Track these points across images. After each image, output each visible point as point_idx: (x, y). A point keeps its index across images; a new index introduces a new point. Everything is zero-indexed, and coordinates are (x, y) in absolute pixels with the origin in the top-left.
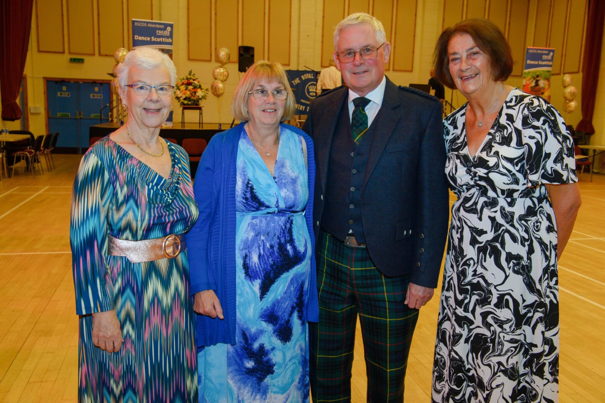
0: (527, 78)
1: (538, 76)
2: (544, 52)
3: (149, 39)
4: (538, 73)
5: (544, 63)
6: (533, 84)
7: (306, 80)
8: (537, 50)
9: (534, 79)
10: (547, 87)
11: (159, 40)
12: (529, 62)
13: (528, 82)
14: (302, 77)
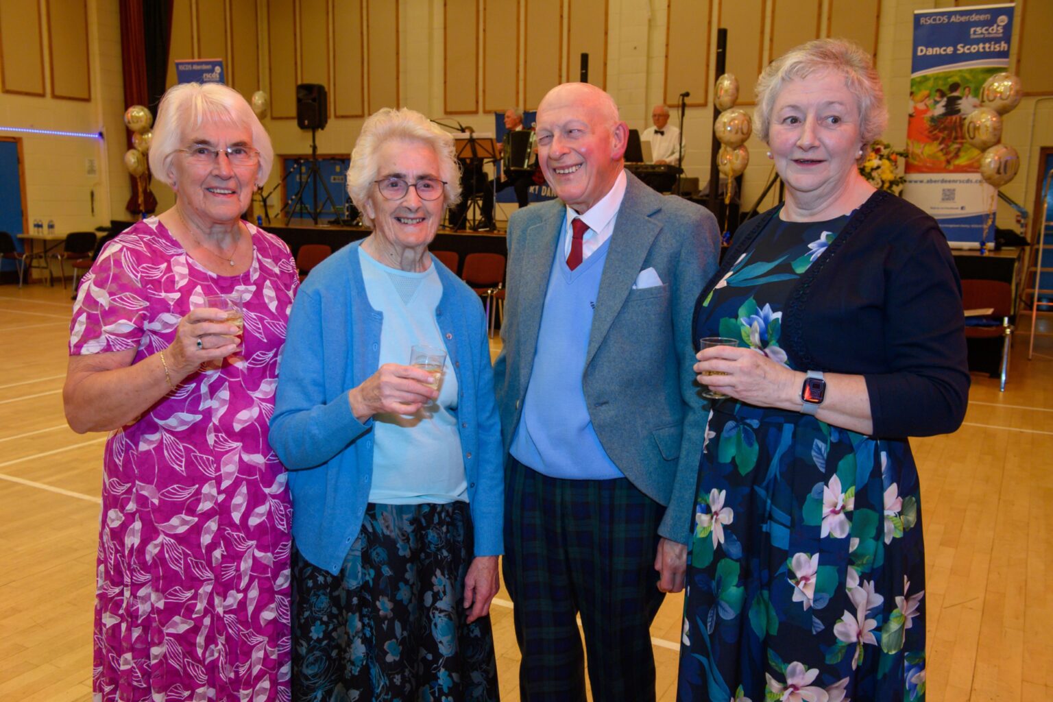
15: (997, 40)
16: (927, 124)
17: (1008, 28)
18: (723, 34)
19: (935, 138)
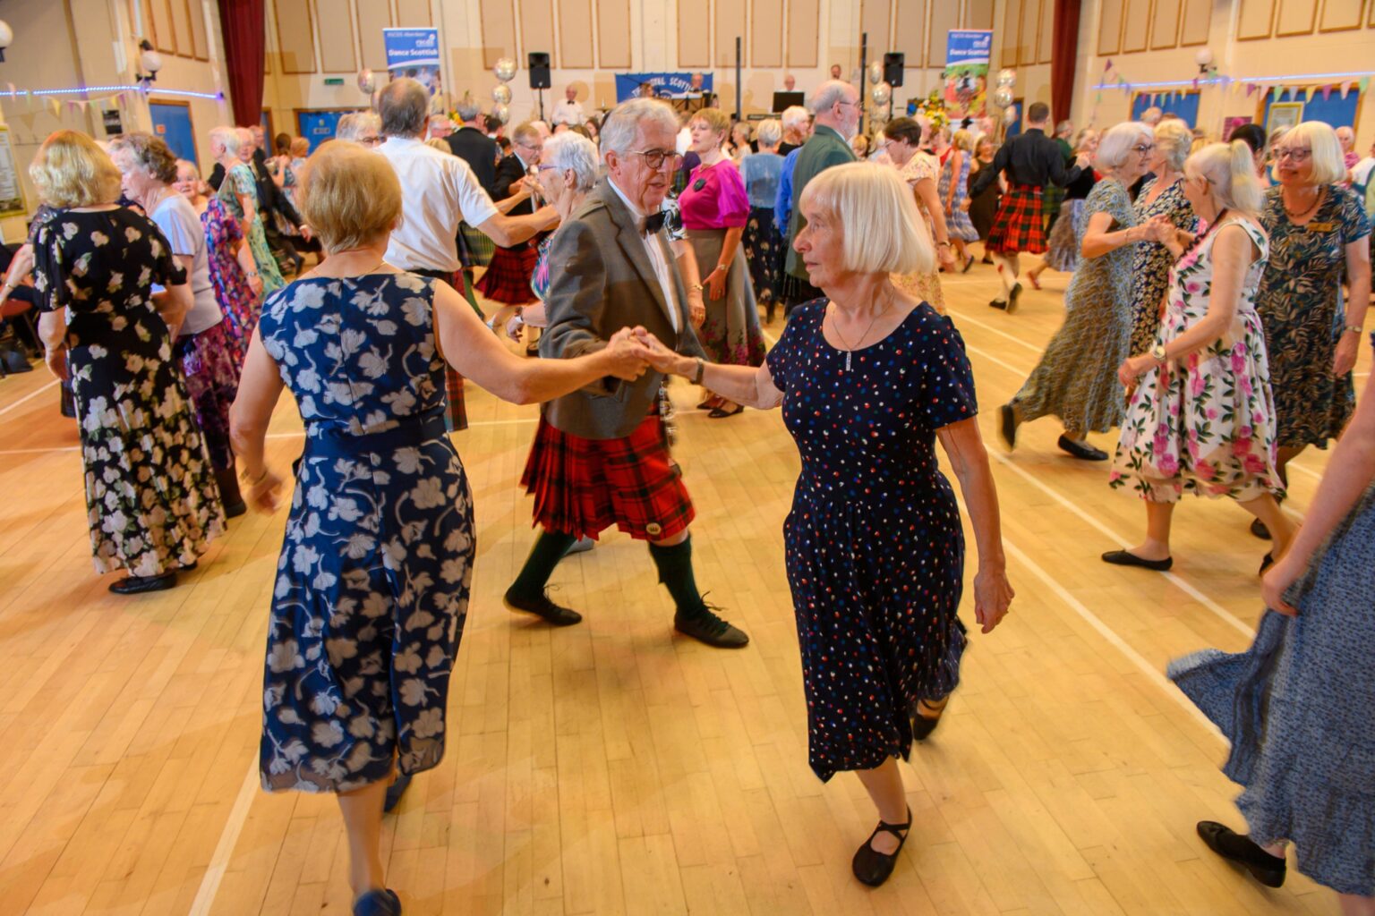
1: (967, 73)
3: (407, 53)
5: (976, 53)
9: (962, 77)
10: (981, 88)
11: (421, 53)
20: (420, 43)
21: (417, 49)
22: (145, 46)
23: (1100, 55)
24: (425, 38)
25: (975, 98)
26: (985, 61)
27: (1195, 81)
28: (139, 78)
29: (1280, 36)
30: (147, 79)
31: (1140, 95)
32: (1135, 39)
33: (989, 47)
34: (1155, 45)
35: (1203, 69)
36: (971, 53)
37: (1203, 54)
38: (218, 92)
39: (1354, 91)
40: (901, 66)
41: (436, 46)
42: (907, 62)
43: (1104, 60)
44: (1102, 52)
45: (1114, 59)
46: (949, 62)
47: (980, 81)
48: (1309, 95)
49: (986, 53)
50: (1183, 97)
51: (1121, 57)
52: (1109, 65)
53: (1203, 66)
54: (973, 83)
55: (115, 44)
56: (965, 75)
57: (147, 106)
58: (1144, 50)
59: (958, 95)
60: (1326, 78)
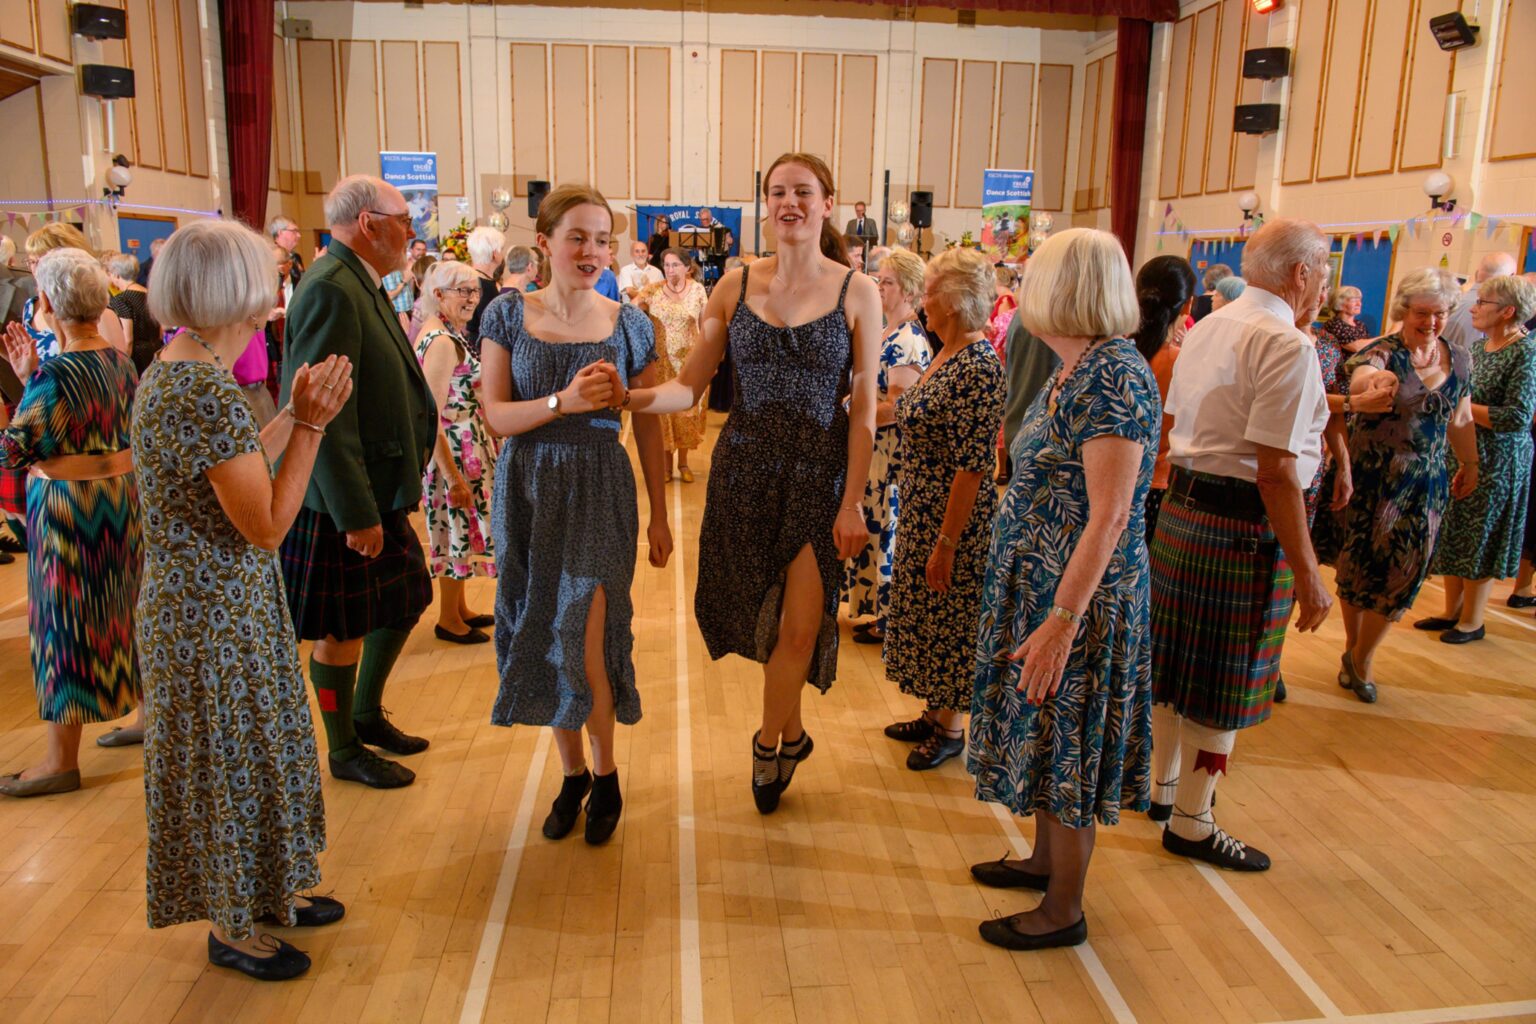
0: (988, 218)
1: (1005, 214)
2: (1015, 176)
3: (403, 177)
4: (1006, 210)
5: (1015, 194)
6: (998, 227)
7: (676, 221)
8: (1003, 173)
10: (1022, 231)
11: (417, 177)
12: (989, 192)
13: (989, 224)
14: (671, 217)
15: (1026, 190)
16: (992, 235)
17: (1031, 184)
18: (887, 173)
19: (996, 243)
20: (417, 168)
21: (412, 172)
22: (120, 161)
23: (1161, 199)
24: (423, 163)
25: (1015, 241)
26: (1026, 203)
27: (1242, 228)
28: (107, 192)
29: (1319, 180)
30: (115, 193)
31: (1195, 242)
32: (1192, 184)
33: (1030, 188)
34: (1209, 190)
35: (1247, 216)
36: (1009, 193)
37: (1247, 199)
38: (216, 209)
39: (1385, 239)
40: (930, 205)
41: (434, 171)
42: (935, 201)
43: (1165, 204)
44: (1164, 195)
45: (1173, 203)
46: (985, 203)
47: (1021, 224)
48: (1345, 244)
49: (1028, 194)
50: (1232, 245)
51: (1180, 200)
52: (1169, 210)
53: (1246, 211)
54: (1012, 226)
55: (84, 158)
56: (1003, 218)
57: (116, 220)
58: (1200, 194)
59: (996, 237)
60: (1359, 227)
